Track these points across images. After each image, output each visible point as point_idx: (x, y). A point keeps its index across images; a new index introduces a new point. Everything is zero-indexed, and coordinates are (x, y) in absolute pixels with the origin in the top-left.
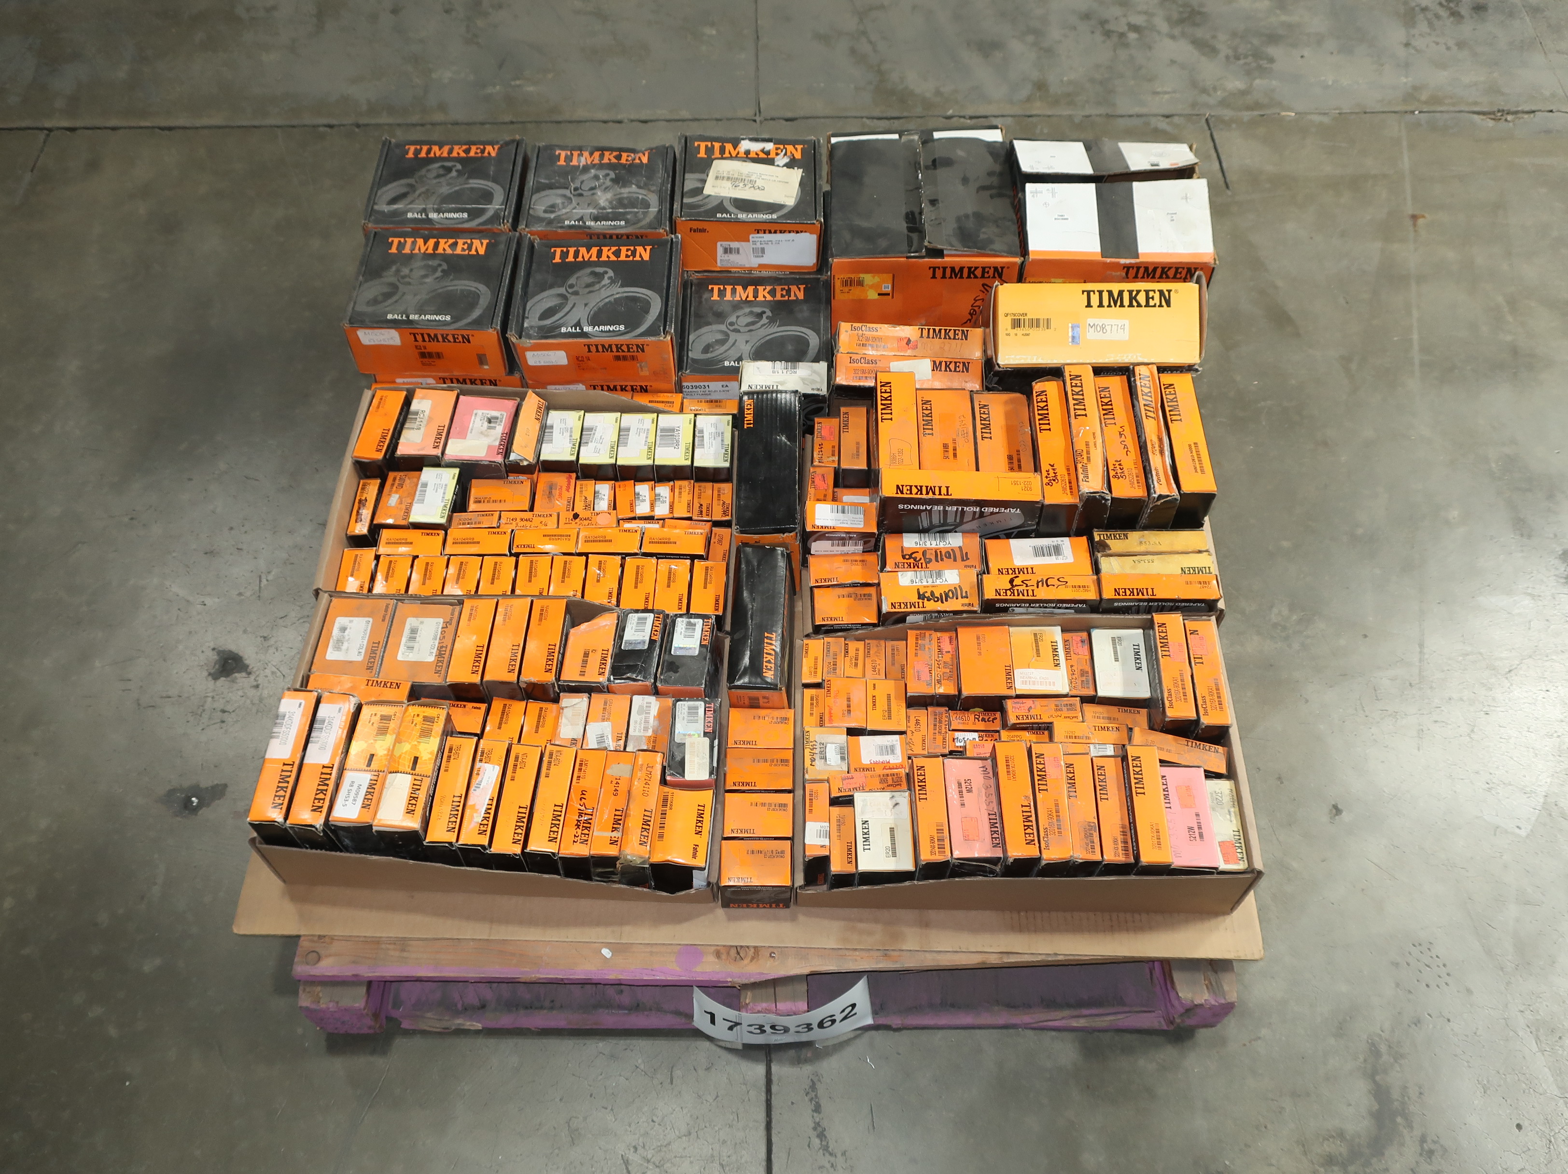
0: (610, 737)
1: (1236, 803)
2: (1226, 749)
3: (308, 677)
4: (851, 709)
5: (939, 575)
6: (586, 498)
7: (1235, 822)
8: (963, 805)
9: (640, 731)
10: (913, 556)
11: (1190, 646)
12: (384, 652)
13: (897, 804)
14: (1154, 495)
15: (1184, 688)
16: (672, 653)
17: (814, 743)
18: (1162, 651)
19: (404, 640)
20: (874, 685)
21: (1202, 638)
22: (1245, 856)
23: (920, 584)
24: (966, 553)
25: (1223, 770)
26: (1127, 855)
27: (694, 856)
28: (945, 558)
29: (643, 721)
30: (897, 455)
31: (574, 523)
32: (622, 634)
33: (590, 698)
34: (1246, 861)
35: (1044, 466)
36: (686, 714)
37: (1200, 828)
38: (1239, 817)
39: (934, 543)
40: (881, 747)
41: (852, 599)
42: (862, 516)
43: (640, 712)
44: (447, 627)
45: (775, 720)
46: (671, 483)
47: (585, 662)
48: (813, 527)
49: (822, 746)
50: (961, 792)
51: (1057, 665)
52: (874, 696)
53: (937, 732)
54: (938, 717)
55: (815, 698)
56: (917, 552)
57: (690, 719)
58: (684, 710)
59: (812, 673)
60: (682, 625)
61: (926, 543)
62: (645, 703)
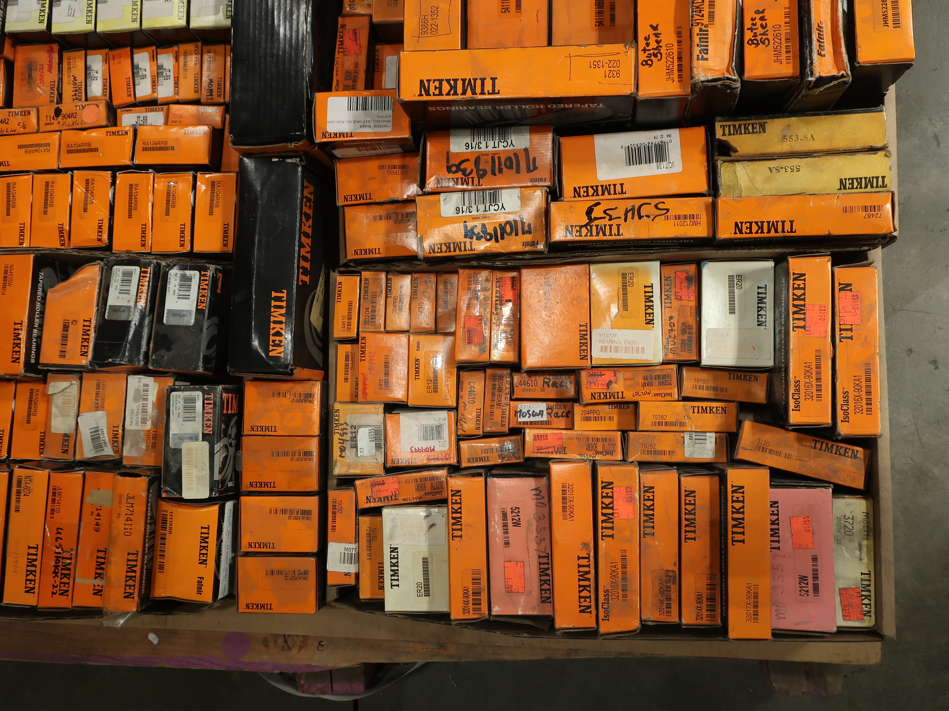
0: (105, 431)
1: (871, 534)
2: (868, 451)
4: (390, 378)
5: (494, 199)
6: (75, 78)
7: (865, 560)
8: (507, 544)
9: (137, 424)
10: (462, 167)
11: (837, 310)
13: (432, 526)
14: (810, 79)
15: (819, 379)
16: (165, 322)
17: (345, 426)
18: (794, 319)
20: (419, 344)
21: (856, 297)
22: (873, 610)
23: (468, 214)
24: (534, 159)
25: (860, 484)
26: (713, 616)
27: (199, 591)
28: (504, 169)
29: (140, 411)
30: (429, 17)
31: (56, 122)
32: (106, 296)
33: (81, 379)
34: (873, 616)
35: (644, 30)
36: (182, 409)
37: (816, 577)
38: (872, 554)
39: (491, 144)
40: (425, 428)
41: (391, 221)
42: (390, 112)
43: (136, 399)
45: (297, 397)
46: (175, 48)
47: (65, 337)
48: (324, 135)
49: (353, 430)
50: (505, 525)
51: (650, 322)
52: (417, 360)
53: (495, 404)
54: (497, 383)
55: (350, 358)
56: (468, 160)
57: (186, 415)
58: (180, 402)
59: (346, 325)
60: (176, 280)
61: (481, 146)
62: (142, 386)
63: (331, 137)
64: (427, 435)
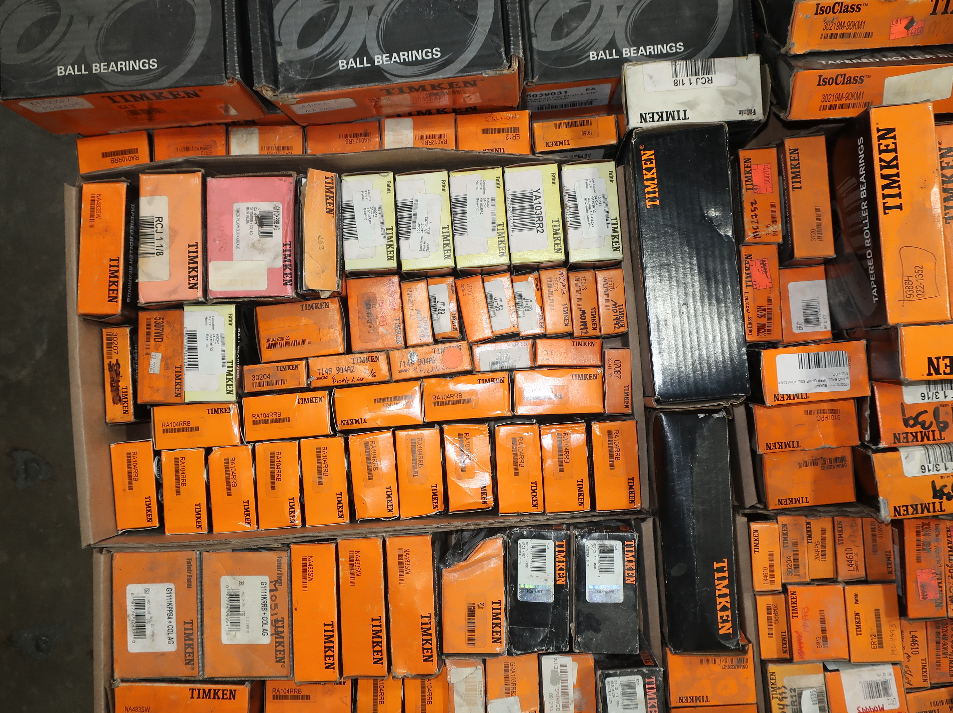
3: (113, 691)
4: (828, 635)
6: (419, 312)
9: (558, 709)
10: (920, 419)
12: (202, 634)
16: (588, 600)
17: (783, 690)
19: (224, 611)
20: (856, 595)
23: (935, 470)
29: (560, 694)
30: (914, 278)
31: (411, 368)
32: (513, 573)
33: (485, 667)
36: (620, 696)
40: (870, 685)
41: (819, 467)
42: (847, 369)
43: (555, 680)
44: (276, 590)
46: (535, 275)
47: (471, 624)
48: (776, 397)
49: (793, 694)
52: (857, 614)
53: (941, 653)
54: (941, 630)
55: (773, 610)
56: (926, 412)
57: (626, 703)
58: (617, 689)
59: (768, 578)
60: (595, 552)
61: (939, 395)
62: (559, 666)
63: (784, 400)
64: (873, 693)
